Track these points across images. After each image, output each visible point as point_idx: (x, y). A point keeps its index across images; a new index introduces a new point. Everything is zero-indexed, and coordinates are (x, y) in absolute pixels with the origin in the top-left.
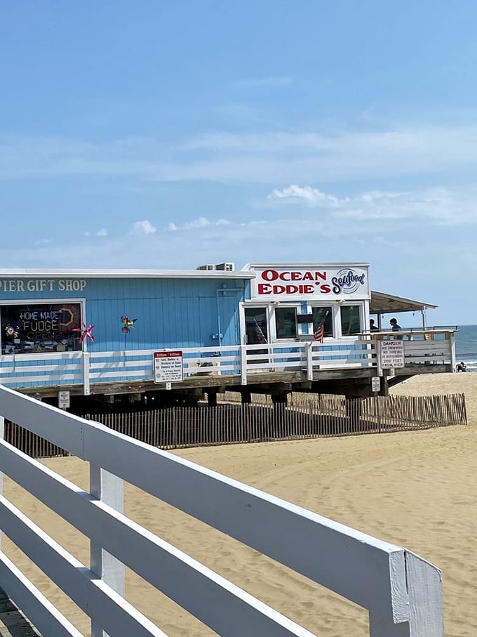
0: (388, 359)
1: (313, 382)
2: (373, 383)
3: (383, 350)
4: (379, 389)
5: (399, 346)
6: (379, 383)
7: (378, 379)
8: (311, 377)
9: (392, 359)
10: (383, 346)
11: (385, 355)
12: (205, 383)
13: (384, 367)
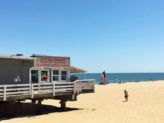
0: (77, 88)
1: (54, 97)
2: (73, 97)
3: (76, 86)
4: (74, 99)
5: (80, 84)
6: (74, 97)
7: (74, 95)
8: (54, 95)
9: (78, 88)
10: (76, 84)
11: (76, 87)
12: (18, 98)
13: (76, 91)
